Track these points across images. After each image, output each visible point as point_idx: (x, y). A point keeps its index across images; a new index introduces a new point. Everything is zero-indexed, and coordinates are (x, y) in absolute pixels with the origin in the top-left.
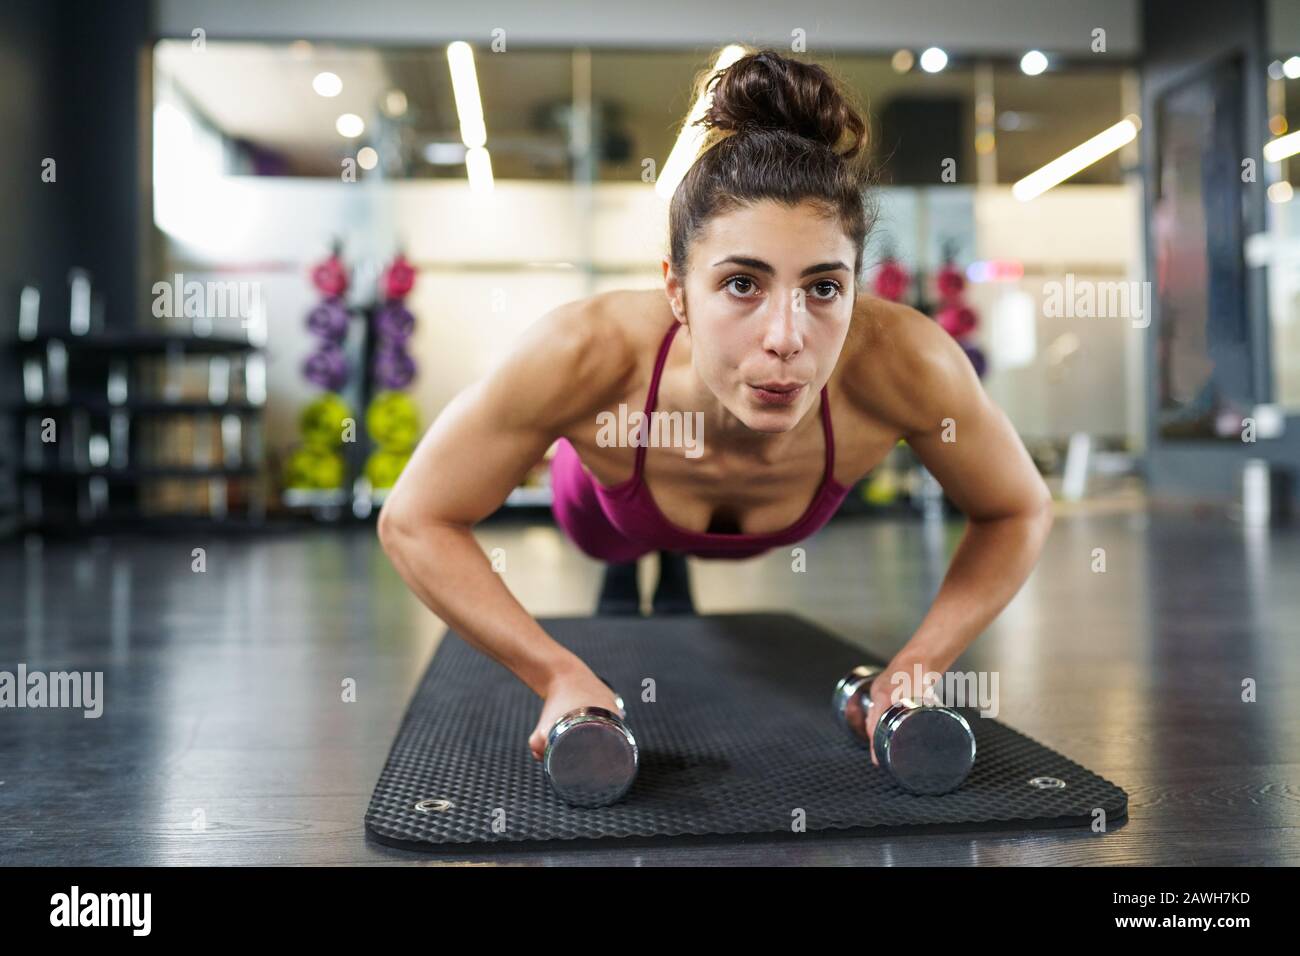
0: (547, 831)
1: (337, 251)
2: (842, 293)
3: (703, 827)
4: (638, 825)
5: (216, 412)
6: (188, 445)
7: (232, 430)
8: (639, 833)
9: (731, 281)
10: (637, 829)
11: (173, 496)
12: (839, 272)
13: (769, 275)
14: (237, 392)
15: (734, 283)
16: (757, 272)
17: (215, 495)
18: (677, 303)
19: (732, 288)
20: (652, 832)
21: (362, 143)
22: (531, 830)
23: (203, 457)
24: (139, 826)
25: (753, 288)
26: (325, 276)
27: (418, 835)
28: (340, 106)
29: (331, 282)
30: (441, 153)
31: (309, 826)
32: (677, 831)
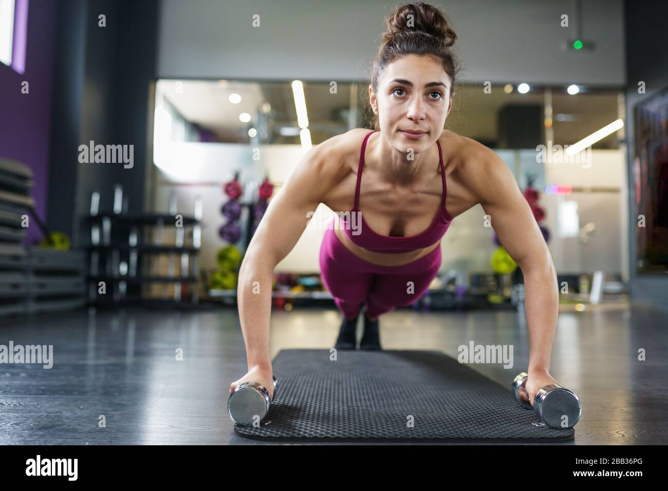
0: (312, 433)
1: (237, 177)
2: (442, 98)
3: (380, 434)
4: (352, 432)
5: (179, 251)
6: (164, 266)
7: (185, 260)
8: (352, 436)
9: (395, 90)
10: (351, 434)
11: (157, 291)
12: (442, 87)
13: (410, 87)
14: (188, 242)
15: (396, 91)
16: (406, 86)
17: (176, 291)
18: (374, 106)
19: (396, 93)
20: (357, 435)
21: (250, 126)
22: (305, 433)
23: (172, 272)
24: (139, 426)
25: (404, 93)
26: (230, 188)
27: (257, 433)
28: (241, 108)
29: (233, 193)
30: (287, 131)
31: (210, 429)
32: (368, 436)
